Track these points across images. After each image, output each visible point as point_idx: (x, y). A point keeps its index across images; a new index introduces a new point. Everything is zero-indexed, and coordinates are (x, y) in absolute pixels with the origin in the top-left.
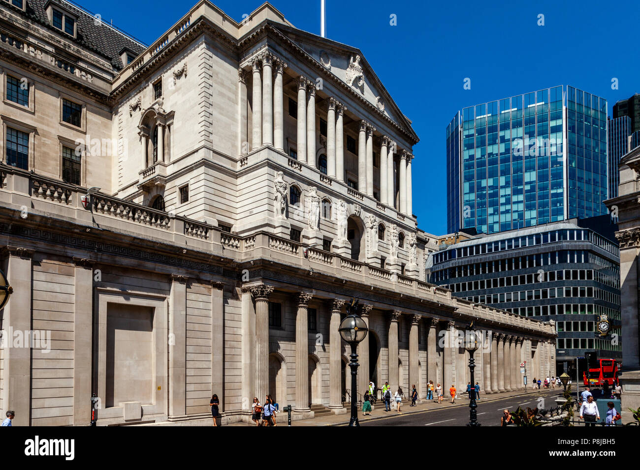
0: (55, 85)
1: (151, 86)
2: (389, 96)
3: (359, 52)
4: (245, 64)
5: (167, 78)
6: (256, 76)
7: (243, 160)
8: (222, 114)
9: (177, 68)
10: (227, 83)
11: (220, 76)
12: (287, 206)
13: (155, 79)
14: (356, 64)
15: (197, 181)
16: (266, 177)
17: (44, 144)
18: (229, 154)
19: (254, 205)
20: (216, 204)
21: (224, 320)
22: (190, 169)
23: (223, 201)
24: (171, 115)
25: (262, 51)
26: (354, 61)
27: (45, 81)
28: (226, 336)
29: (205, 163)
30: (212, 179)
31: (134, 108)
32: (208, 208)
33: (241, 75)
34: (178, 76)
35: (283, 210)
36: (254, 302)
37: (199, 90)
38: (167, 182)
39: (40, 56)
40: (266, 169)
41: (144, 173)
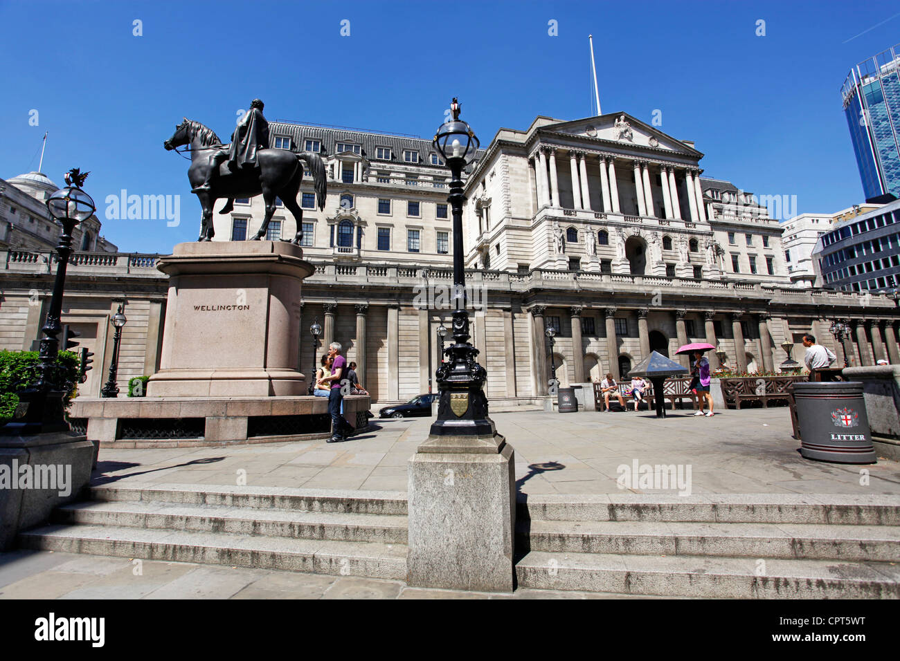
0: (432, 199)
1: (481, 184)
2: (661, 133)
3: (621, 114)
4: (530, 156)
5: (487, 177)
6: (537, 161)
7: (534, 218)
8: (518, 193)
9: (491, 171)
10: (520, 172)
11: (514, 169)
12: (564, 243)
13: (482, 180)
14: (622, 122)
15: (503, 240)
16: (546, 227)
17: (428, 235)
18: (524, 217)
19: (541, 249)
20: (515, 253)
21: (513, 332)
22: (499, 233)
23: (521, 249)
24: (490, 200)
25: (538, 146)
26: (619, 121)
27: (428, 198)
28: (515, 343)
29: (507, 228)
30: (512, 237)
31: (474, 199)
32: (510, 257)
33: (529, 163)
34: (492, 175)
35: (559, 248)
36: (534, 317)
37: (501, 182)
38: (489, 243)
39: (425, 185)
40: (546, 222)
41: (478, 239)
